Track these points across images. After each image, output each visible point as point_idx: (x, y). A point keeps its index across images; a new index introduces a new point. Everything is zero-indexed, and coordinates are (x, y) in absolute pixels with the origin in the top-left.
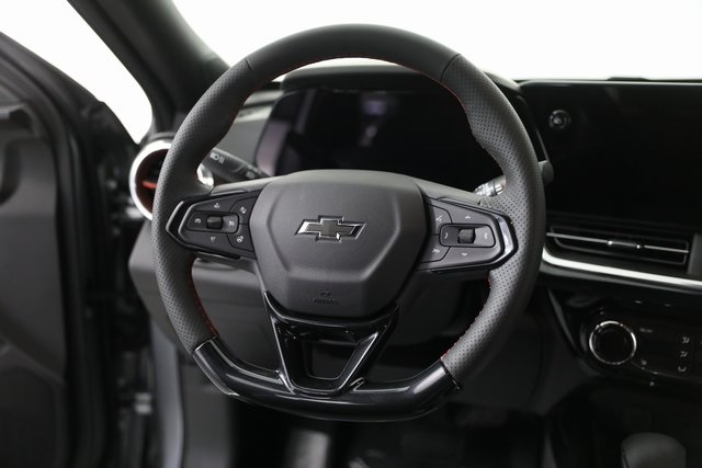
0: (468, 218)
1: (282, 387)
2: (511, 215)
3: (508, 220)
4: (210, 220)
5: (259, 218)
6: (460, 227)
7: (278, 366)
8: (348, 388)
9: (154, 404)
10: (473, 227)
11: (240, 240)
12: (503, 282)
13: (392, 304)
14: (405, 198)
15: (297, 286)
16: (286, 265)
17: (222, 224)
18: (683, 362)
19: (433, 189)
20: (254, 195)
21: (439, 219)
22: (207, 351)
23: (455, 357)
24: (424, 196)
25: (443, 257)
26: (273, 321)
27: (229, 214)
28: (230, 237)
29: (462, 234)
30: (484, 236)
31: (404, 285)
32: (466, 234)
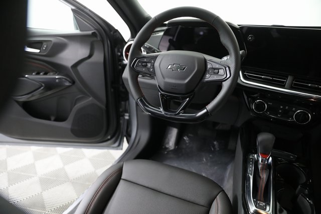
0: (217, 66)
1: (161, 112)
2: (230, 66)
3: (229, 68)
4: (143, 64)
5: (157, 64)
6: (215, 69)
7: (160, 106)
8: (179, 113)
9: (129, 116)
10: (218, 69)
11: (151, 70)
12: (226, 85)
13: (193, 90)
14: (199, 59)
15: (166, 84)
16: (164, 78)
17: (146, 65)
18: (280, 113)
19: (208, 57)
20: (156, 57)
21: (209, 66)
22: (141, 100)
23: (210, 107)
24: (205, 59)
25: (209, 77)
26: (160, 93)
27: (149, 62)
28: (149, 69)
29: (215, 71)
30: (221, 72)
31: (197, 86)
32: (216, 71)
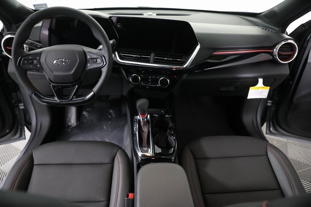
0: (95, 57)
1: (56, 100)
2: (105, 55)
3: (104, 57)
4: (29, 62)
5: (42, 60)
6: (93, 59)
7: (54, 96)
8: (72, 98)
9: (24, 106)
10: (96, 59)
11: (38, 66)
12: (104, 70)
13: (80, 78)
14: (79, 52)
15: (55, 76)
16: (52, 72)
17: (33, 62)
19: (87, 49)
20: (40, 54)
21: (88, 57)
22: (35, 94)
23: (96, 89)
24: (84, 52)
25: (90, 66)
26: (51, 85)
27: (34, 59)
28: (36, 65)
29: (94, 60)
30: (99, 61)
31: (82, 73)
32: (95, 60)
